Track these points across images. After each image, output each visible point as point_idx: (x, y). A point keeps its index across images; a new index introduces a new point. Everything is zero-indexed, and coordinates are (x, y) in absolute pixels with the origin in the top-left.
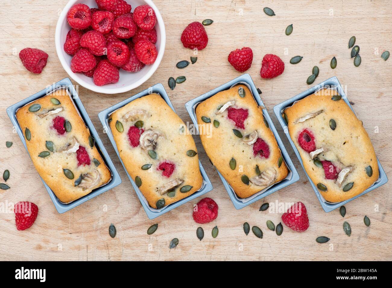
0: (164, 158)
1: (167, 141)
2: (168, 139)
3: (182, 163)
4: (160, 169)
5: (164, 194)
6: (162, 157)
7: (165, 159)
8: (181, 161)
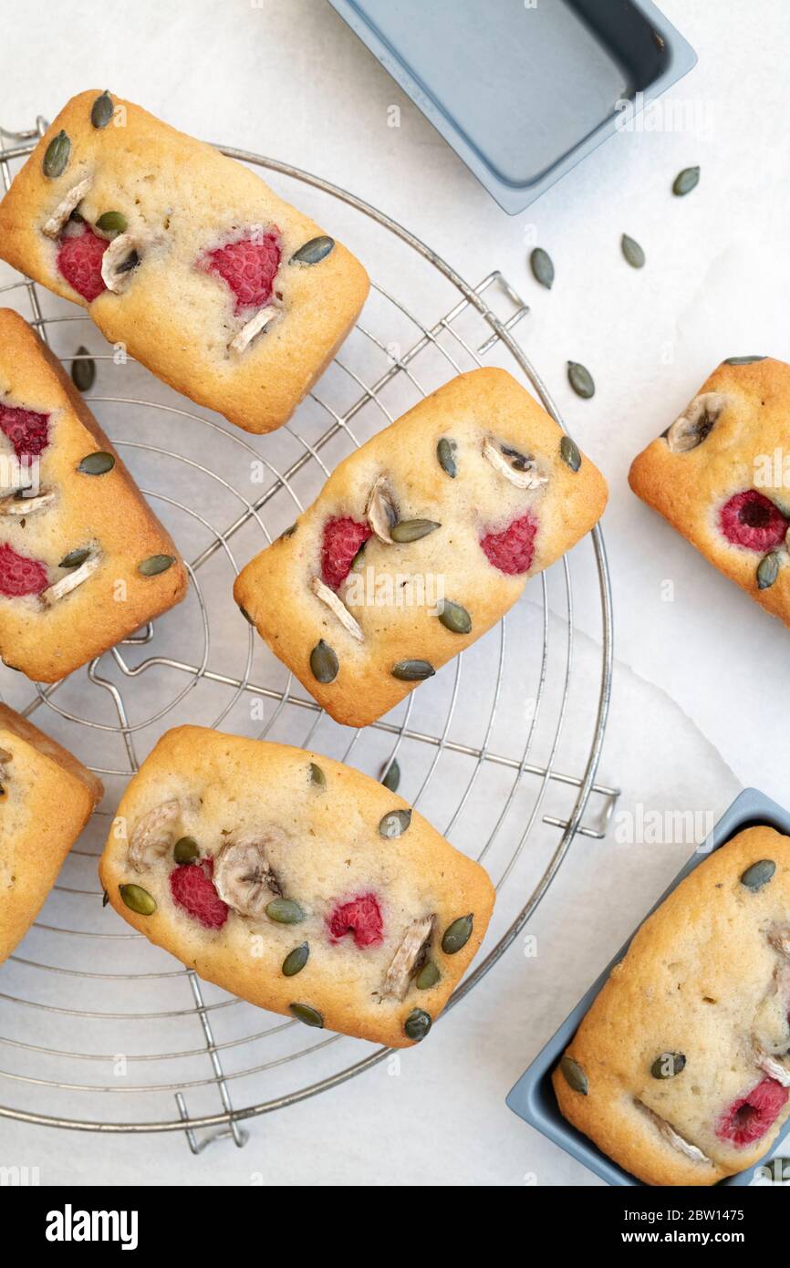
0: (328, 898)
1: (297, 842)
2: (295, 836)
3: (390, 871)
4: (338, 936)
5: (406, 992)
6: (318, 897)
7: (332, 898)
8: (383, 868)
